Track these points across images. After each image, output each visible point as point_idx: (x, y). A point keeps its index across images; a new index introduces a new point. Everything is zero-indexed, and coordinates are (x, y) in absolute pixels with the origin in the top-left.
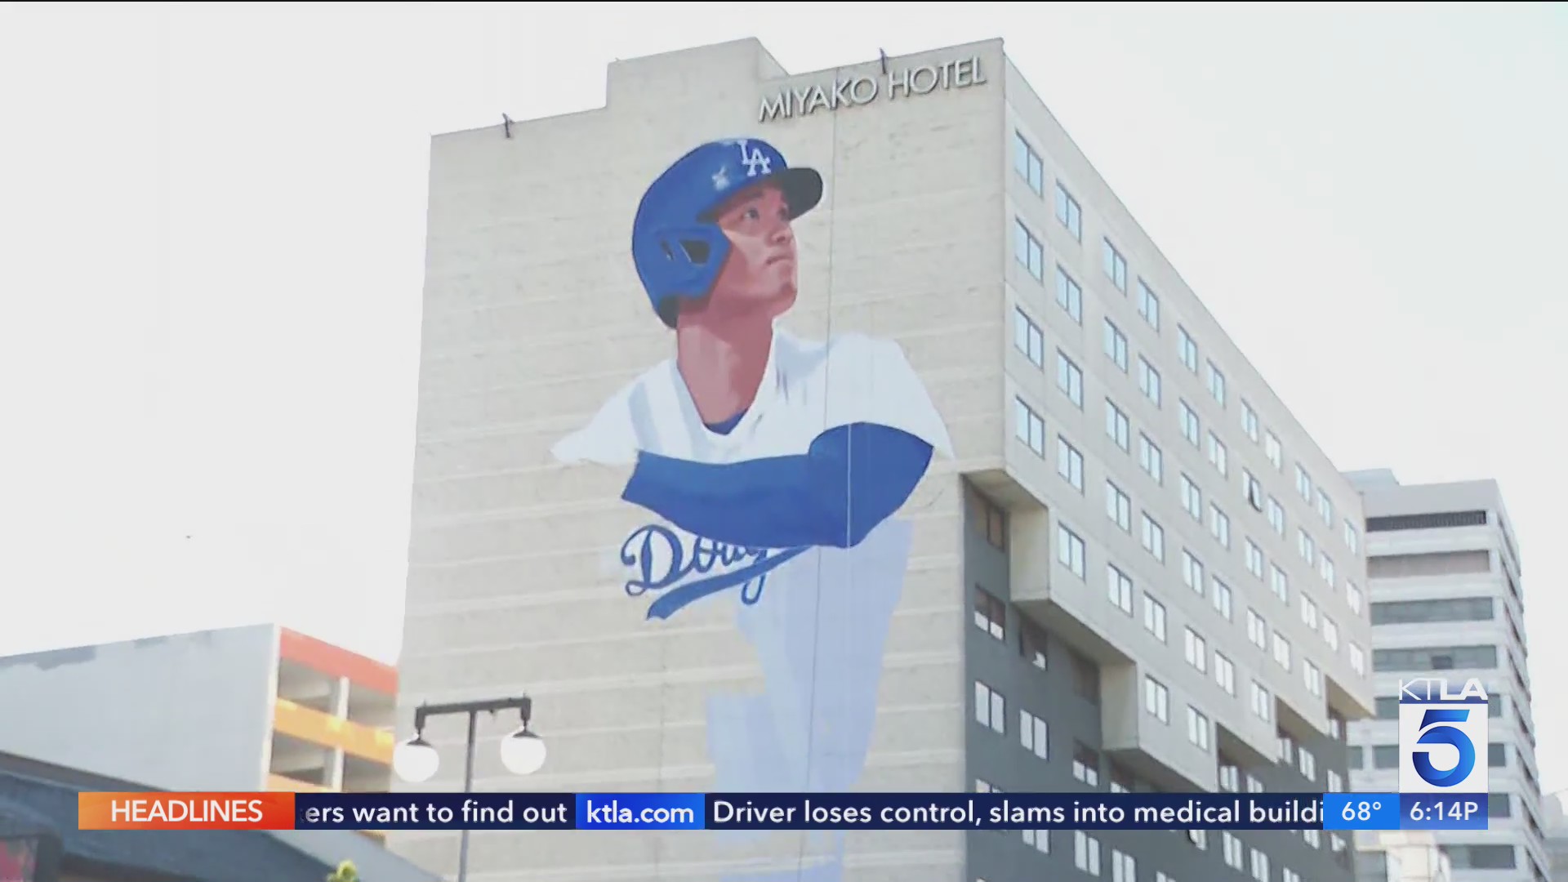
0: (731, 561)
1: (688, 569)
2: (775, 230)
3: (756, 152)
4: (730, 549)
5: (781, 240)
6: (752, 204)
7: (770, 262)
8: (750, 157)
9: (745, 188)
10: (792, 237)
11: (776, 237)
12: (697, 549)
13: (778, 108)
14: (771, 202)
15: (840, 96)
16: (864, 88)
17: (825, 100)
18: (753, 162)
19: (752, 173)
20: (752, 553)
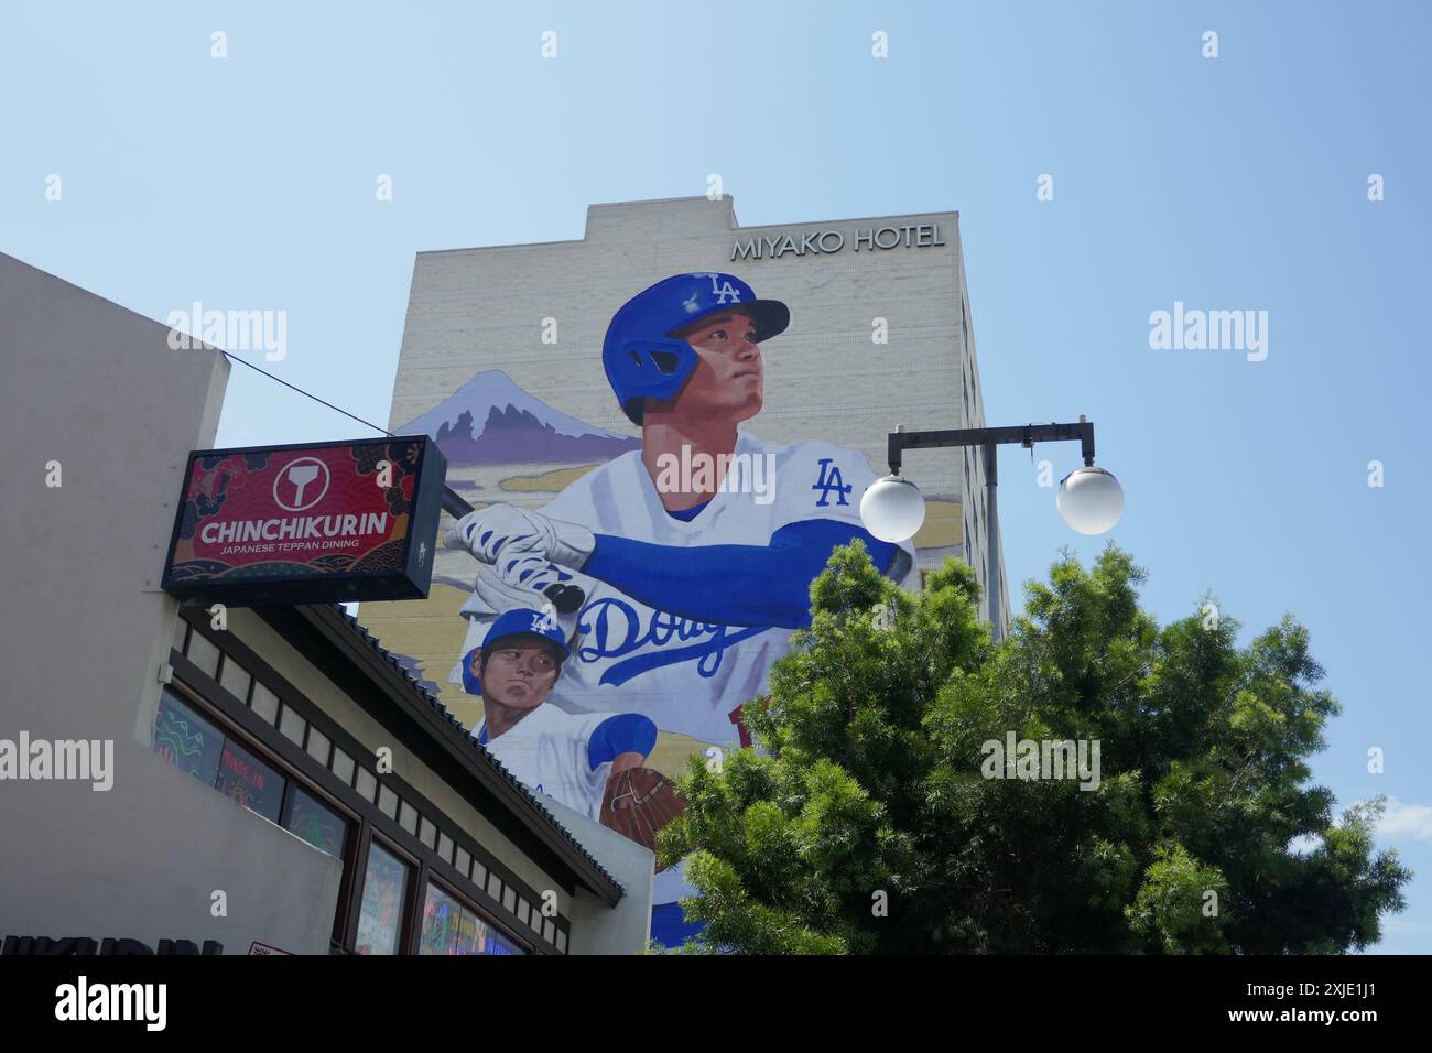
0: (688, 636)
1: (644, 641)
2: (741, 351)
3: (727, 284)
4: (689, 623)
5: (747, 357)
6: (719, 326)
7: (736, 375)
8: (720, 289)
9: (714, 313)
10: (758, 356)
11: (743, 355)
12: (655, 623)
13: (750, 249)
14: (740, 326)
15: (809, 245)
16: (831, 241)
17: (794, 247)
18: (723, 293)
19: (722, 301)
20: (710, 630)
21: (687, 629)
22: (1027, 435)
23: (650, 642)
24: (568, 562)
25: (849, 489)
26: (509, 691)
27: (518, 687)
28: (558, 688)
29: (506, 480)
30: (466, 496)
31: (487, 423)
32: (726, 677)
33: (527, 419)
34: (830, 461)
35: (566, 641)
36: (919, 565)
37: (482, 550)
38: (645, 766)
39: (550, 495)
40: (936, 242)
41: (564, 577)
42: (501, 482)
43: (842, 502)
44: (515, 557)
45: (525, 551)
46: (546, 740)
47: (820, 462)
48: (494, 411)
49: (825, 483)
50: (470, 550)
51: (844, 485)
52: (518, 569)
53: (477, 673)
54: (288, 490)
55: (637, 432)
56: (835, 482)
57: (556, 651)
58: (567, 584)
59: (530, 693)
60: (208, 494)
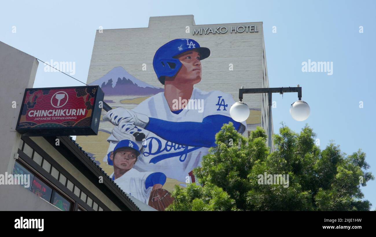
0: (176, 149)
1: (163, 150)
2: (195, 62)
3: (191, 42)
4: (177, 145)
5: (197, 65)
6: (189, 55)
7: (193, 70)
8: (189, 43)
9: (187, 51)
10: (200, 64)
12: (167, 145)
13: (199, 31)
14: (195, 55)
15: (217, 31)
16: (224, 30)
17: (212, 31)
18: (190, 45)
19: (190, 47)
20: (183, 148)
21: (176, 147)
22: (281, 90)
23: (165, 151)
24: (141, 126)
25: (227, 106)
26: (121, 164)
27: (124, 163)
28: (137, 164)
29: (122, 100)
30: (110, 105)
31: (117, 83)
32: (188, 162)
33: (129, 82)
34: (221, 97)
35: (139, 150)
36: (247, 129)
37: (114, 122)
38: (162, 188)
39: (135, 105)
40: (256, 31)
41: (139, 130)
42: (121, 101)
43: (225, 109)
44: (124, 124)
45: (128, 122)
46: (133, 179)
47: (218, 97)
48: (119, 79)
49: (220, 104)
50: (111, 121)
51: (225, 104)
52: (125, 128)
53: (112, 159)
54: (55, 101)
55: (163, 87)
56: (223, 103)
57: (136, 153)
58: (140, 132)
59: (128, 165)
60: (31, 101)
